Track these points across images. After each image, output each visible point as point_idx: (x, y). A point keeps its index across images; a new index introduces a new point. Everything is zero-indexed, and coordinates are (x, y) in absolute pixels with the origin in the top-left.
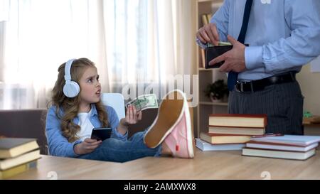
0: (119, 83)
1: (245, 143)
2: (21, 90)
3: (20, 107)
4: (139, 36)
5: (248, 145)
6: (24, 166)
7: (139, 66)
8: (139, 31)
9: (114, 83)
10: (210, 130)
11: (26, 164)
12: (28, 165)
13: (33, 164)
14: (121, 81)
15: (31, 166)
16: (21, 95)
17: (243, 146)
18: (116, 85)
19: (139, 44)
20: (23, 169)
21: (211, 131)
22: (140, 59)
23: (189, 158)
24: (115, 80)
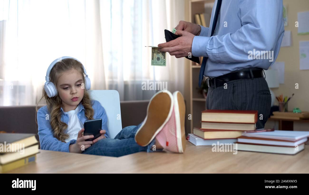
0: (115, 80)
1: (237, 139)
2: (20, 87)
3: (19, 103)
4: (134, 35)
5: (240, 140)
6: (24, 161)
7: (134, 64)
8: (134, 29)
9: (111, 80)
10: (202, 125)
11: (24, 158)
12: (27, 159)
13: (32, 158)
14: (116, 78)
15: (30, 161)
16: (20, 92)
17: (235, 141)
18: (113, 82)
19: (134, 42)
20: (22, 163)
21: (204, 126)
22: (135, 57)
23: (178, 153)
24: (111, 77)
